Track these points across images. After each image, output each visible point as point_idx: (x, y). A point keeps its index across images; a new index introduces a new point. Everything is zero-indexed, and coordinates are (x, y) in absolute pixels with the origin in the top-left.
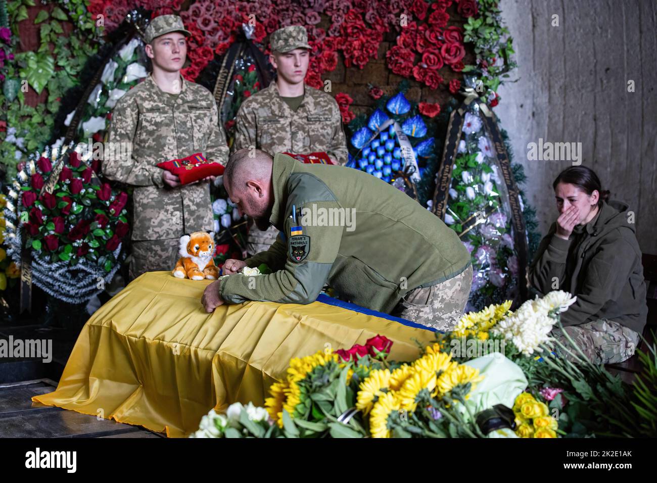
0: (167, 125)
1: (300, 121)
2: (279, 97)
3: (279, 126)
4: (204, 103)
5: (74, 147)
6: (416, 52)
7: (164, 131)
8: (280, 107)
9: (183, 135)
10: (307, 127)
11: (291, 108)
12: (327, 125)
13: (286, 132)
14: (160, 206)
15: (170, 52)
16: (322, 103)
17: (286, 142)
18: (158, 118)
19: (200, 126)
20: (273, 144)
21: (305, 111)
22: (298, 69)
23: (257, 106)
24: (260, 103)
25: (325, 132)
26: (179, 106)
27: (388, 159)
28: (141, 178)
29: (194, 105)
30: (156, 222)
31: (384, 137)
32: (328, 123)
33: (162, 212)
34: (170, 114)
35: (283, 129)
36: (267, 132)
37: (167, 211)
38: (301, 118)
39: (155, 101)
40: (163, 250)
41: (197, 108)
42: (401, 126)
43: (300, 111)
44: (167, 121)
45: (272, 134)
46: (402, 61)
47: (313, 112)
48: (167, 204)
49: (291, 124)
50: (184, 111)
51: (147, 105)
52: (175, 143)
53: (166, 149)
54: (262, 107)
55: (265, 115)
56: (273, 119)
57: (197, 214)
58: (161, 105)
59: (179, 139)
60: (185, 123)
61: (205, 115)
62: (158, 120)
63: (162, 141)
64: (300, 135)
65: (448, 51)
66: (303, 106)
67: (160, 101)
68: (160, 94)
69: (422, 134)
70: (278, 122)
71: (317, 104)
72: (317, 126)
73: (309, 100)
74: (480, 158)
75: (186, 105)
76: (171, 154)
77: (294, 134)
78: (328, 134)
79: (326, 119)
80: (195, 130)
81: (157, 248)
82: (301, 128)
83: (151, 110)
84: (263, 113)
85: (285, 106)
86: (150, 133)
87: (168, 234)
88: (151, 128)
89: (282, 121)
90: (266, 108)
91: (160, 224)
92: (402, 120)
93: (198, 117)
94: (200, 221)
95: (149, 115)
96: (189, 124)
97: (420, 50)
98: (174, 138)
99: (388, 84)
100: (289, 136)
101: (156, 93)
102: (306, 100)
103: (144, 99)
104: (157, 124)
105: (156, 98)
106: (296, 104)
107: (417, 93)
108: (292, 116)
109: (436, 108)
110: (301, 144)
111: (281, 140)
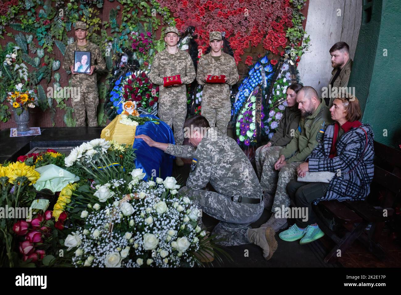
0: (167, 65)
1: (218, 65)
2: (211, 56)
3: (210, 66)
4: (183, 58)
5: (145, 71)
6: (272, 41)
7: (166, 67)
8: (211, 60)
9: (173, 68)
10: (220, 67)
11: (215, 60)
12: (228, 67)
13: (212, 68)
14: (164, 92)
15: (170, 39)
16: (227, 59)
17: (212, 72)
18: (165, 62)
19: (180, 65)
20: (207, 73)
21: (220, 61)
22: (216, 47)
23: (203, 59)
24: (205, 58)
25: (227, 69)
26: (173, 58)
27: (257, 79)
28: (158, 82)
29: (179, 58)
30: (163, 97)
31: (258, 72)
32: (228, 66)
33: (165, 94)
34: (169, 61)
35: (211, 67)
36: (205, 68)
37: (166, 93)
38: (218, 64)
39: (165, 56)
40: (165, 106)
41: (180, 59)
42: (264, 68)
43: (218, 61)
44: (167, 63)
45: (207, 69)
46: (267, 44)
47: (223, 62)
48: (167, 91)
49: (214, 66)
50: (174, 60)
51: (162, 58)
52: (170, 71)
53: (167, 72)
54: (205, 60)
55: (206, 62)
56: (208, 64)
57: (177, 95)
58: (167, 58)
59: (171, 70)
60: (174, 64)
61: (183, 62)
62: (165, 63)
63: (166, 70)
64: (217, 70)
65: (281, 41)
66: (220, 60)
67: (167, 56)
68: (168, 54)
69: (271, 71)
70: (210, 65)
71: (225, 59)
72: (224, 67)
73: (223, 58)
74: (285, 80)
75: (176, 58)
76: (169, 74)
77: (215, 69)
78: (228, 69)
79: (228, 64)
80: (178, 67)
81: (163, 106)
82: (218, 67)
83: (163, 59)
84: (205, 62)
85: (213, 59)
86: (163, 67)
87: (166, 101)
88: (163, 65)
89: (211, 65)
90: (206, 60)
91: (164, 98)
92: (264, 66)
93: (180, 62)
94: (179, 98)
95: (162, 61)
96: (175, 65)
97: (273, 40)
98: (169, 69)
99: (263, 53)
100: (213, 70)
101: (166, 54)
102: (221, 57)
103: (161, 56)
104: (164, 64)
105: (166, 55)
106: (217, 59)
107: (271, 56)
108: (215, 63)
109: (276, 62)
110: (217, 73)
111: (210, 71)
